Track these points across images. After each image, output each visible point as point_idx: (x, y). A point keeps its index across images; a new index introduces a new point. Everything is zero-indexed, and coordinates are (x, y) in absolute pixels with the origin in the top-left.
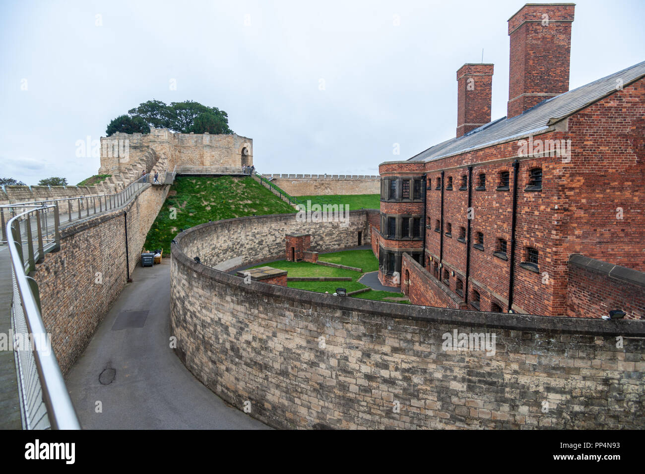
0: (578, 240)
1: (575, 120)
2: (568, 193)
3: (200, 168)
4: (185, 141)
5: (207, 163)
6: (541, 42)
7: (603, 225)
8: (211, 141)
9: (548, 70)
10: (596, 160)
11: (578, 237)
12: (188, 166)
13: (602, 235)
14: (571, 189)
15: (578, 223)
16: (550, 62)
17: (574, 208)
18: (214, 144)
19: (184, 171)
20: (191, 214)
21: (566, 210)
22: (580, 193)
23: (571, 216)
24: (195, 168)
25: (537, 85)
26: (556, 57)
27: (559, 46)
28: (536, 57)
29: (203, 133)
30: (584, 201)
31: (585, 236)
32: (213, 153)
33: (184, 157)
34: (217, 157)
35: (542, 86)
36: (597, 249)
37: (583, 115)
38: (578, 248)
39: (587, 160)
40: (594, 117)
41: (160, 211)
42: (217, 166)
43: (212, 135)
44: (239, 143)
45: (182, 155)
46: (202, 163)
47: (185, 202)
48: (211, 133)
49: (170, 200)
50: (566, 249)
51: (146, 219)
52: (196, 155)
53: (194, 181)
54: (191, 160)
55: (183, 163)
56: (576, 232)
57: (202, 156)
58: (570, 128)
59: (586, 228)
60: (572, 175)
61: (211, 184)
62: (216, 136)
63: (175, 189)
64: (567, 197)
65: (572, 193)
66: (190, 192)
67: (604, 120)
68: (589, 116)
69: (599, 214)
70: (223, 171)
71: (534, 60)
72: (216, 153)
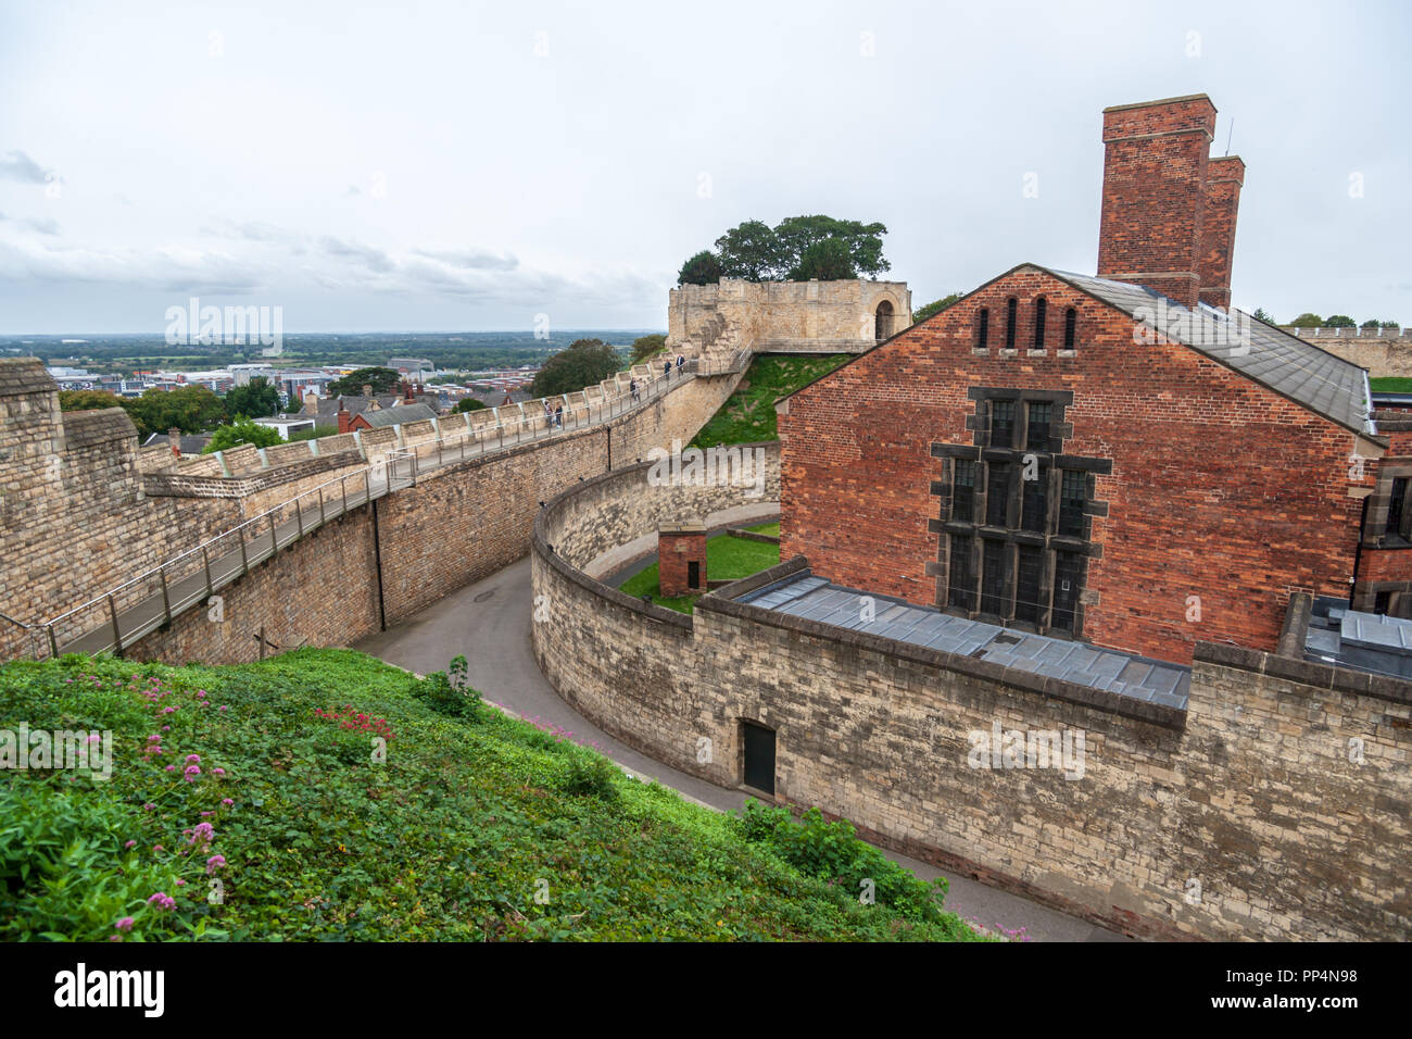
0: (801, 540)
1: (795, 401)
2: (791, 485)
3: (800, 341)
4: (780, 296)
5: (812, 332)
6: (1135, 176)
7: (827, 527)
8: (820, 293)
9: (1146, 230)
10: (817, 449)
11: (802, 536)
12: (782, 338)
13: (826, 538)
14: (794, 480)
15: (802, 521)
16: (1151, 213)
17: (796, 502)
18: (827, 297)
19: (772, 347)
20: (756, 424)
21: (789, 503)
22: (802, 487)
23: (794, 511)
24: (793, 342)
25: (1123, 258)
26: (1163, 202)
27: (1172, 180)
28: (1121, 206)
29: (807, 280)
30: (806, 495)
31: (808, 536)
32: (824, 315)
33: (777, 322)
34: (830, 320)
35: (1134, 260)
36: (822, 554)
37: (803, 397)
38: (802, 549)
39: (808, 450)
40: (815, 400)
41: (715, 416)
42: (830, 338)
43: (823, 283)
44: (870, 295)
45: (774, 319)
46: (804, 333)
47: (756, 403)
48: (821, 279)
49: (735, 399)
50: (790, 548)
51: (680, 429)
52: (794, 319)
53: (783, 365)
54: (787, 326)
55: (774, 332)
56: (800, 530)
57: (803, 321)
58: (791, 410)
59: (810, 527)
60: (794, 464)
61: (810, 371)
62: (830, 284)
63: (750, 380)
64: (790, 489)
65: (794, 485)
66: (770, 384)
67: (824, 403)
68: (810, 398)
69: (823, 513)
70: (839, 347)
71: (1118, 213)
72: (828, 315)
